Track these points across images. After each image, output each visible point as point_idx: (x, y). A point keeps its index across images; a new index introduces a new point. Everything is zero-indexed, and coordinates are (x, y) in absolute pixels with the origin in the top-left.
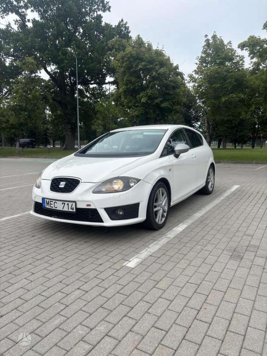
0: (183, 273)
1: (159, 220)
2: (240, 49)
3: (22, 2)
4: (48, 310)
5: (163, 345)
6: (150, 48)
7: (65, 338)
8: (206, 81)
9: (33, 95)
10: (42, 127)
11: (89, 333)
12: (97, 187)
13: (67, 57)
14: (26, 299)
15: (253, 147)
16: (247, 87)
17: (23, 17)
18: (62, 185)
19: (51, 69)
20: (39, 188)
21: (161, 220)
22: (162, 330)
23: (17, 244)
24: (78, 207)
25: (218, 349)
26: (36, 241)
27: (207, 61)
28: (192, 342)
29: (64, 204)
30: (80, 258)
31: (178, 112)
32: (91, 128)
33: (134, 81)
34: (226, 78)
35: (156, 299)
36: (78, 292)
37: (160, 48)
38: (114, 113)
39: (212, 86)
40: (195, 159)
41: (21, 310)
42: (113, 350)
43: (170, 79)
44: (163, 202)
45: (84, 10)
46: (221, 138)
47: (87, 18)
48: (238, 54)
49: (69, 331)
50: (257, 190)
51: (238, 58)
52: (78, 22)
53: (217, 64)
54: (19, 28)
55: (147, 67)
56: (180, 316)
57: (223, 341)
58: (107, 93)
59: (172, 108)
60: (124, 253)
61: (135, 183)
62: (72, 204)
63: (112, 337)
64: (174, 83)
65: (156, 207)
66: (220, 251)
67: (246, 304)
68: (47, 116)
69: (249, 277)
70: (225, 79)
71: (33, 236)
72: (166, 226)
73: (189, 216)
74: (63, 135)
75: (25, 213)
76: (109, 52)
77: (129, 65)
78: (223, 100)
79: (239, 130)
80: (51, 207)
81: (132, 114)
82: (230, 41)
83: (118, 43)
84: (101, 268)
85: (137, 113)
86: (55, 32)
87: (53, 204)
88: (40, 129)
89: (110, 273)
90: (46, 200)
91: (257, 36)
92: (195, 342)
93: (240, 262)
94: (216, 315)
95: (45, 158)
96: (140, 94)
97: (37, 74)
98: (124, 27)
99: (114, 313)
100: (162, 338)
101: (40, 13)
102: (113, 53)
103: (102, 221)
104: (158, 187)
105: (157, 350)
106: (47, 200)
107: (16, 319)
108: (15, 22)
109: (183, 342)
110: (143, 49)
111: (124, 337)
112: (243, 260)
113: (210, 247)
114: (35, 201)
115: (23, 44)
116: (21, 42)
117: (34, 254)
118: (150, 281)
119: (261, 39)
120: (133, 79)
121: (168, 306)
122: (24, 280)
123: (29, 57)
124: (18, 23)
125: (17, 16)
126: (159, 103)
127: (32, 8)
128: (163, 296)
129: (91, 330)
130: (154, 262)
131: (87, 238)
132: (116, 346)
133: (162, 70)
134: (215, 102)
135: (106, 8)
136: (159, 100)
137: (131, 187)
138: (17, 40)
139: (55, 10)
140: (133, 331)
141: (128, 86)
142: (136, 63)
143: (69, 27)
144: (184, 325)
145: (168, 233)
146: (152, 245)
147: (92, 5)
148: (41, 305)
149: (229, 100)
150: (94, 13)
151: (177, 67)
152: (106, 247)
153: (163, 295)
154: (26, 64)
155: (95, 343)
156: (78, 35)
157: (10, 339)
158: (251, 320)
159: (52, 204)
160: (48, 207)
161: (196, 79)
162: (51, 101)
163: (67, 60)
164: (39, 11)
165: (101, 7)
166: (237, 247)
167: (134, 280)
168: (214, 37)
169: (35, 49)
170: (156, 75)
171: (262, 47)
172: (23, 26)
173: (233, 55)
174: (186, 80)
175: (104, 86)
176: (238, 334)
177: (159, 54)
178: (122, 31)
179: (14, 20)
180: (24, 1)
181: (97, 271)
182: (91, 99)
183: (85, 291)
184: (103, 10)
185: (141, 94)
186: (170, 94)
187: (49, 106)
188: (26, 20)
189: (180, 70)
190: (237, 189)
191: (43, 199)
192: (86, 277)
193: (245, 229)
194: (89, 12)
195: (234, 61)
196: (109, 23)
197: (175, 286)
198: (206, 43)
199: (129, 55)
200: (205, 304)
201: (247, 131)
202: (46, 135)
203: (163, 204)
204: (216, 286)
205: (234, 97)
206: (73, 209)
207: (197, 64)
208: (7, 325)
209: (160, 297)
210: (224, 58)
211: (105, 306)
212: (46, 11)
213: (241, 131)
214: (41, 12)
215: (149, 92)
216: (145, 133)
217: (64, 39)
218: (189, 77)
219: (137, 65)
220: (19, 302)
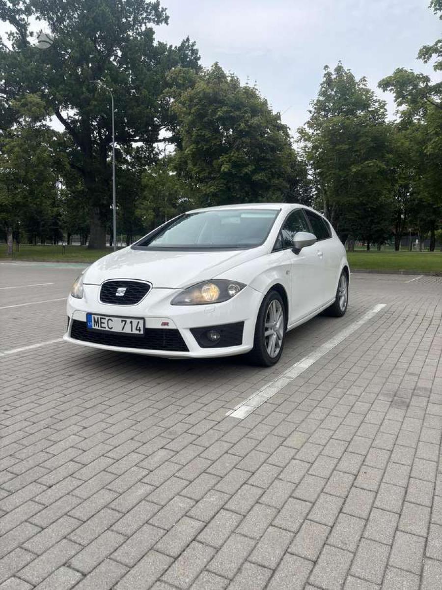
0: (321, 426)
1: (272, 350)
2: (381, 90)
3: (21, 3)
4: (123, 476)
5: (311, 520)
6: (235, 85)
7: (159, 514)
8: (326, 139)
9: (38, 158)
10: (50, 212)
11: (194, 506)
12: (178, 296)
13: (96, 95)
14: (83, 462)
15: (397, 249)
16: (390, 152)
17: (22, 27)
18: (121, 292)
19: (68, 114)
20: (81, 298)
21: (275, 351)
22: (305, 501)
23: (47, 387)
24: (148, 326)
25: (395, 525)
26: (77, 382)
27: (327, 108)
28: (354, 516)
29: (124, 322)
30: (155, 406)
31: (280, 189)
32: (134, 213)
33: (209, 137)
34: (358, 135)
35: (287, 461)
36: (162, 453)
37: (251, 85)
38: (172, 189)
39: (336, 148)
40: (321, 257)
41: (80, 478)
42: (236, 528)
43: (266, 135)
44: (277, 322)
45: (124, 20)
46: (346, 233)
47: (128, 33)
48: (378, 98)
49: (163, 503)
50: (415, 311)
51: (377, 104)
52: (113, 40)
53: (344, 112)
54: (15, 46)
55: (232, 114)
56: (329, 483)
57: (400, 515)
58: (160, 157)
59: (270, 181)
60: (222, 398)
61: (238, 291)
62: (138, 322)
63: (231, 511)
64: (274, 142)
65: (267, 329)
66: (373, 396)
67: (424, 467)
68: (59, 192)
69: (424, 431)
70: (356, 137)
71: (70, 376)
72: (281, 361)
73: (314, 348)
74: (86, 223)
75: (48, 343)
76: (167, 89)
77: (202, 112)
78: (354, 170)
79: (376, 221)
80: (101, 327)
81: (205, 190)
82: (364, 77)
83: (182, 74)
84: (191, 420)
85: (215, 189)
86: (77, 55)
87: (106, 322)
88: (47, 214)
89: (208, 427)
90: (93, 316)
91: (408, 68)
92: (358, 515)
93: (407, 410)
94: (384, 480)
95: (58, 262)
96: (219, 158)
97: (44, 123)
98: (189, 50)
99: (226, 479)
100: (307, 511)
101: (51, 22)
102: (174, 91)
103: (187, 350)
104: (270, 299)
105: (304, 526)
106: (96, 317)
107: (74, 490)
108: (9, 35)
109: (340, 517)
110: (223, 86)
111: (250, 511)
112: (410, 407)
113: (356, 391)
114: (72, 319)
115: (23, 72)
116: (20, 69)
117: (79, 401)
118: (274, 436)
119: (415, 74)
120: (208, 134)
121: (308, 470)
122: (74, 436)
123: (33, 94)
124: (14, 37)
125: (12, 25)
126: (249, 172)
127: (38, 14)
128: (297, 457)
129: (197, 502)
130: (274, 411)
131: (159, 377)
132: (240, 522)
133: (255, 121)
134: (341, 173)
135: (161, 17)
136: (250, 169)
137: (230, 297)
138: (13, 66)
139: (75, 18)
140: (262, 502)
141: (199, 146)
142: (212, 107)
143: (100, 46)
144: (338, 495)
145: (286, 372)
146: (266, 387)
147: (137, 12)
148: (109, 470)
149: (364, 171)
150: (141, 26)
151: (278, 117)
152: (192, 391)
153: (297, 455)
154: (27, 105)
155: (208, 519)
156: (114, 60)
157: (72, 517)
158: (437, 487)
159: (104, 323)
160: (96, 327)
161: (310, 137)
162: (68, 167)
163: (96, 100)
164: (50, 19)
165: (153, 16)
166: (398, 390)
167: (248, 436)
168: (339, 69)
169: (41, 81)
170: (245, 128)
171: (415, 86)
172: (22, 42)
173: (369, 99)
174: (293, 137)
175: (155, 145)
176: (422, 505)
177: (250, 94)
178: (186, 56)
179: (7, 33)
180: (24, 2)
181: (186, 423)
182: (133, 167)
183: (173, 451)
184: (156, 21)
185: (221, 159)
186: (268, 160)
187: (64, 176)
188: (28, 33)
189: (283, 121)
190: (382, 309)
191: (89, 315)
192: (170, 432)
193: (406, 366)
194: (132, 23)
195: (370, 109)
196: (165, 43)
197: (312, 443)
198: (325, 79)
199: (201, 95)
200: (363, 467)
201: (387, 223)
202: (55, 224)
203: (278, 326)
204: (376, 442)
205: (370, 167)
206: (140, 330)
207: (310, 112)
208: (61, 498)
209: (293, 458)
210: (354, 104)
211: (210, 470)
212: (61, 20)
213: (378, 223)
214: (53, 21)
215: (234, 154)
216: (243, 216)
217: (90, 65)
218: (299, 132)
219: (215, 112)
220: (72, 467)
